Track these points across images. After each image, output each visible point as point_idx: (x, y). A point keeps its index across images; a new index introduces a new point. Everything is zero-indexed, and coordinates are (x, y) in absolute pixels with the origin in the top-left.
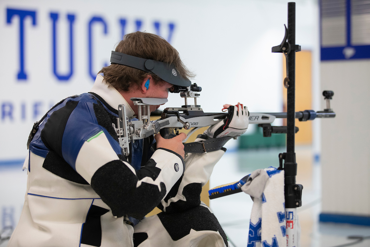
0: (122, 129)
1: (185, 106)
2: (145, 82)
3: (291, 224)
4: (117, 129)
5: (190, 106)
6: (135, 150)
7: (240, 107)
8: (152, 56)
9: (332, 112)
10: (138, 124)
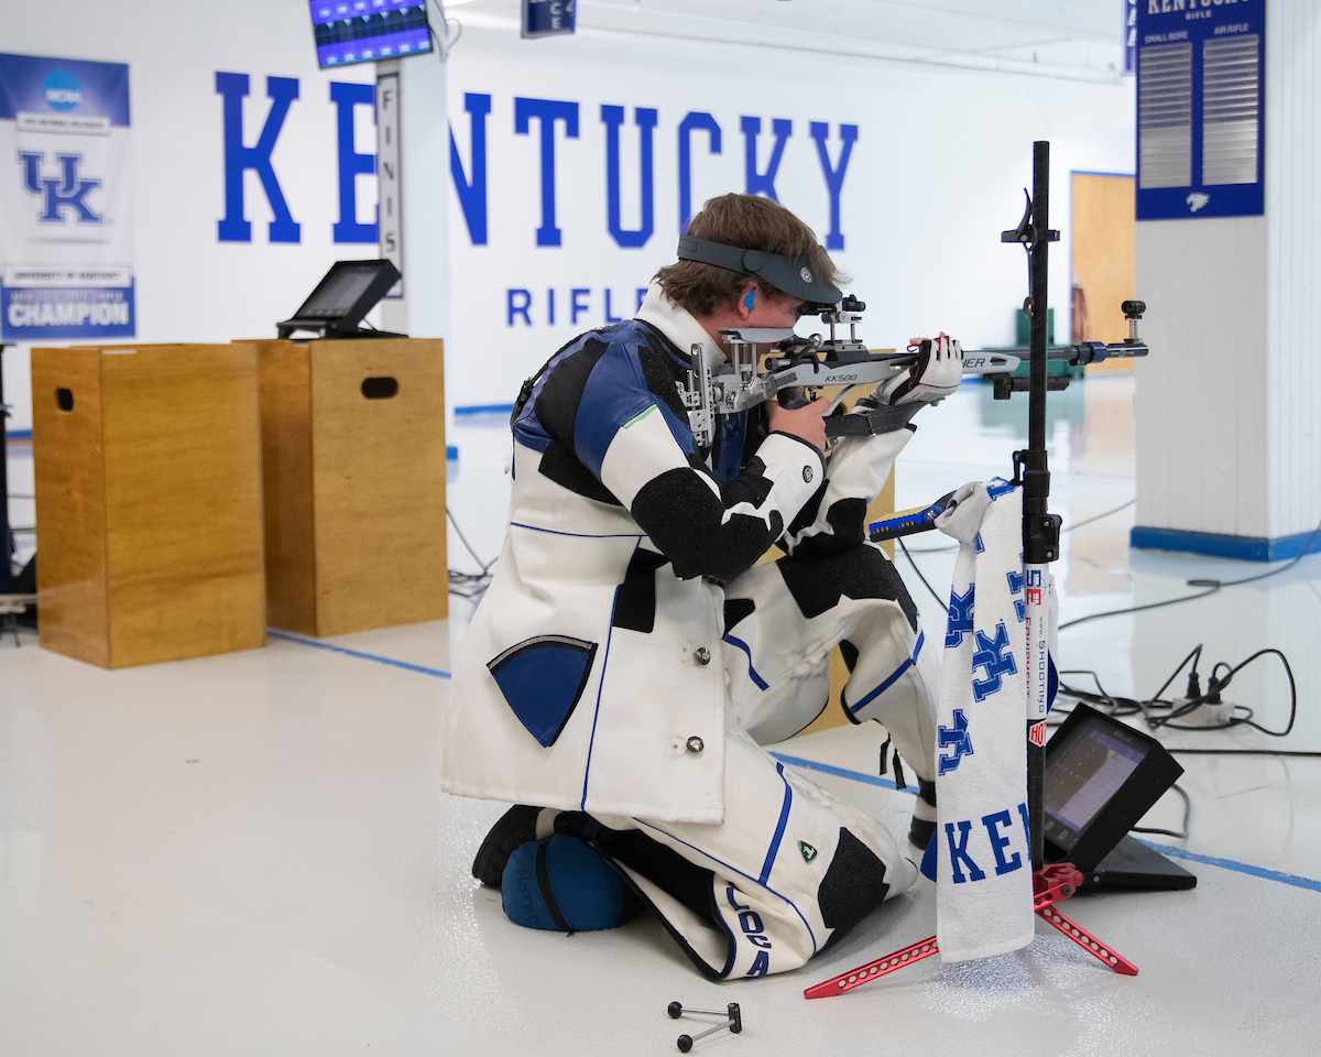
0: (697, 393)
1: (830, 342)
2: (744, 297)
3: (1036, 596)
4: (688, 394)
5: (840, 341)
6: (730, 433)
7: (944, 341)
8: (758, 244)
9: (1142, 345)
10: (731, 381)
